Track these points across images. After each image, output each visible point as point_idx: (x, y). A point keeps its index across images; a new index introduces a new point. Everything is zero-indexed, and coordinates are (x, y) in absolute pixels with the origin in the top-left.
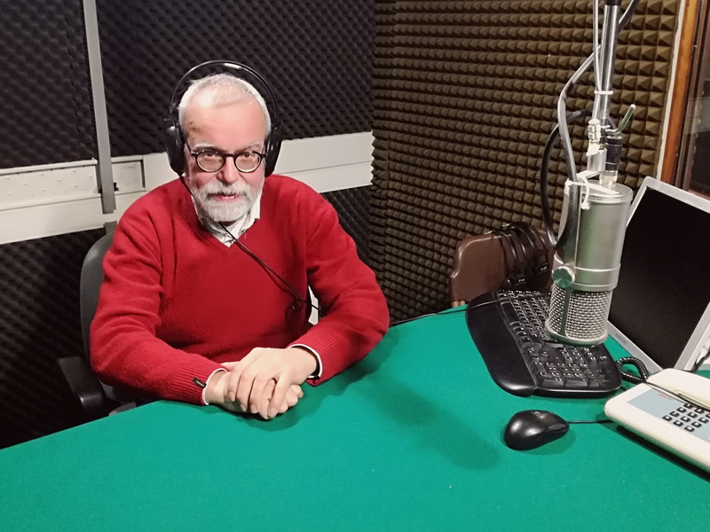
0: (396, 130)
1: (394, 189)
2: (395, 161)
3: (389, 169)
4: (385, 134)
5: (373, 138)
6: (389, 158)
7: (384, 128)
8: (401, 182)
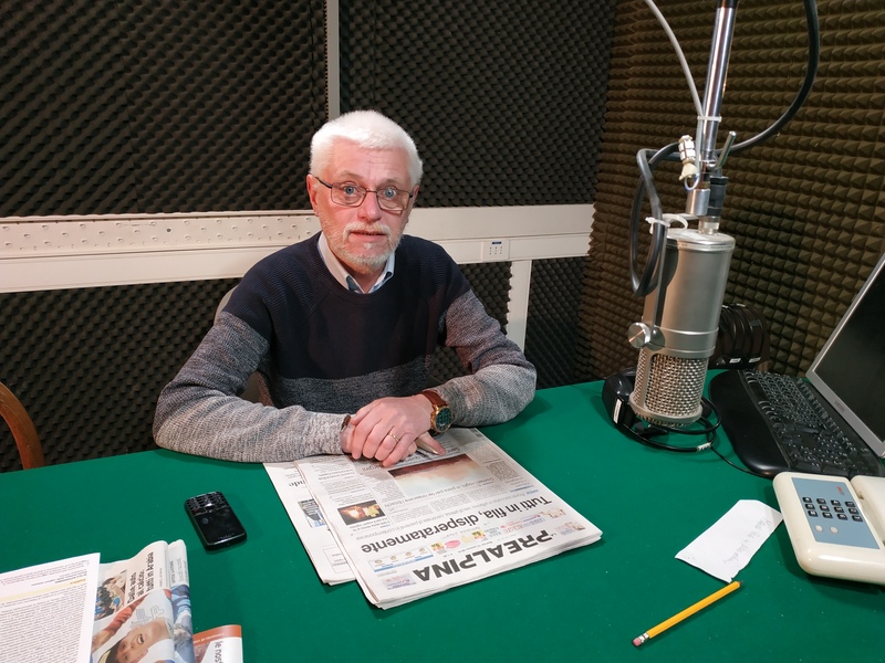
0: (617, 204)
1: (608, 261)
2: (613, 233)
3: (606, 242)
4: (605, 206)
5: (594, 211)
6: (607, 231)
7: (605, 201)
8: (617, 255)
